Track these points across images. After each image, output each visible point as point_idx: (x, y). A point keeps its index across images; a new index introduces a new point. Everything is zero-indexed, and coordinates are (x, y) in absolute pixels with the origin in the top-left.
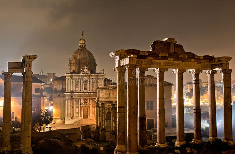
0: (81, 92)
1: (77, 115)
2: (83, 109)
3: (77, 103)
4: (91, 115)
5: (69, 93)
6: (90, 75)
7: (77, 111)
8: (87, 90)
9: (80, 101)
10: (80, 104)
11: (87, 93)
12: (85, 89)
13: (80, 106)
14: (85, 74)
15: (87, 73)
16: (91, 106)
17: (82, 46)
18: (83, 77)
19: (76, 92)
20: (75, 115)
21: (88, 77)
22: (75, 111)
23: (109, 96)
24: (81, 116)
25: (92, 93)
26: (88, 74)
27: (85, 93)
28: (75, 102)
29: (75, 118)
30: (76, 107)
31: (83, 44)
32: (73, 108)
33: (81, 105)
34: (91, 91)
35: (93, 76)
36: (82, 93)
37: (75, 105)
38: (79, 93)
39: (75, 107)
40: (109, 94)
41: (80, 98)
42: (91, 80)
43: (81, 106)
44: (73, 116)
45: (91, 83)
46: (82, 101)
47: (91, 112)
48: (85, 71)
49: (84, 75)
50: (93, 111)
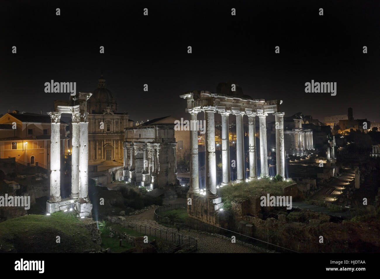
0: (105, 132)
1: (100, 157)
2: (106, 151)
3: (100, 144)
4: (115, 157)
5: (91, 134)
6: (113, 116)
7: (100, 153)
8: (110, 130)
9: (103, 142)
10: (102, 145)
11: (111, 134)
12: (108, 130)
13: (102, 148)
14: (108, 114)
15: (110, 114)
16: (115, 147)
17: (102, 85)
18: (106, 118)
19: (99, 133)
20: (97, 157)
21: (111, 117)
22: (97, 152)
23: (140, 137)
24: (104, 158)
25: (115, 134)
26: (112, 114)
27: (108, 134)
28: (97, 144)
29: (98, 160)
30: (99, 149)
31: (102, 83)
32: (95, 149)
33: (104, 146)
34: (115, 132)
35: (117, 117)
36: (105, 134)
37: (97, 147)
38: (102, 134)
39: (97, 149)
40: (140, 135)
41: (103, 139)
42: (115, 121)
43: (104, 148)
44: (96, 158)
45: (115, 124)
46: (105, 143)
47: (115, 153)
48: (108, 111)
49: (107, 116)
50: (117, 152)
